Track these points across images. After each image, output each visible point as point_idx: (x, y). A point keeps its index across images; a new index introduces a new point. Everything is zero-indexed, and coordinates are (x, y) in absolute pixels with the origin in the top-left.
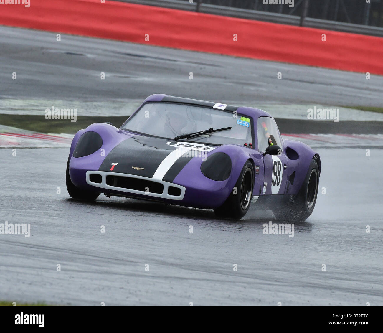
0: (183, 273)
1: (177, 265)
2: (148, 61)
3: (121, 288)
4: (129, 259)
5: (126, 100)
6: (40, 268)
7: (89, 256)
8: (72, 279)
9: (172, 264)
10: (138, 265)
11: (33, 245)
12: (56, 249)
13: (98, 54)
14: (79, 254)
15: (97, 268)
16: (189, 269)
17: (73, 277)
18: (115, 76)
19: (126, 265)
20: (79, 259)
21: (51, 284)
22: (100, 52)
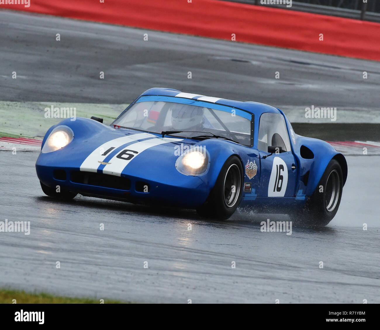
0: (346, 279)
1: (340, 271)
2: (312, 68)
3: (284, 293)
4: (292, 264)
5: (291, 107)
6: (203, 273)
7: (252, 261)
8: (236, 284)
9: (335, 270)
10: (302, 271)
11: (197, 250)
12: (221, 255)
13: (263, 61)
14: (243, 259)
15: (262, 273)
16: (353, 275)
17: (237, 282)
18: (279, 83)
19: (290, 270)
20: (243, 264)
21: (215, 289)
22: (265, 59)
